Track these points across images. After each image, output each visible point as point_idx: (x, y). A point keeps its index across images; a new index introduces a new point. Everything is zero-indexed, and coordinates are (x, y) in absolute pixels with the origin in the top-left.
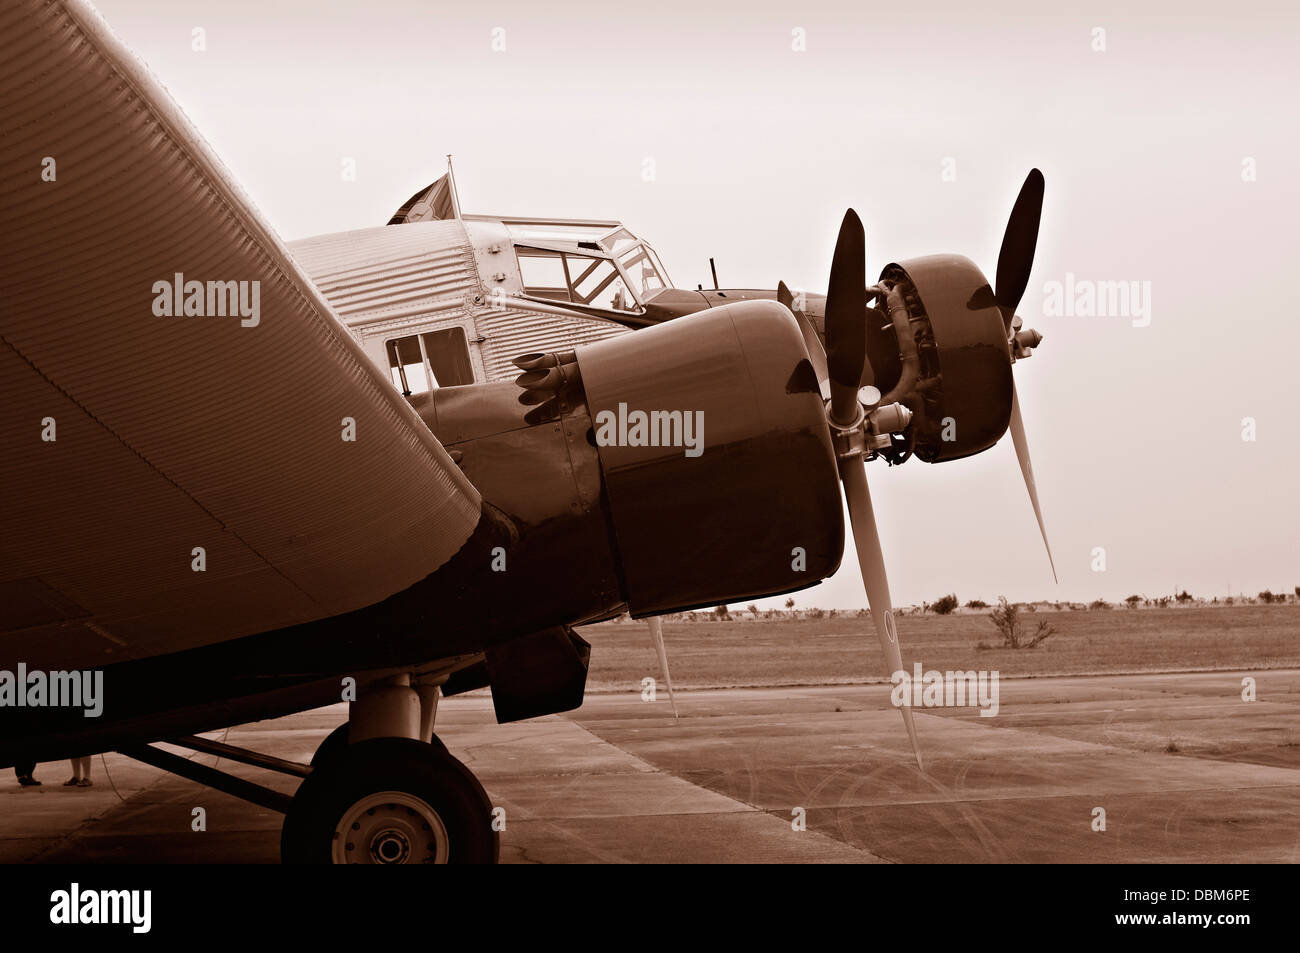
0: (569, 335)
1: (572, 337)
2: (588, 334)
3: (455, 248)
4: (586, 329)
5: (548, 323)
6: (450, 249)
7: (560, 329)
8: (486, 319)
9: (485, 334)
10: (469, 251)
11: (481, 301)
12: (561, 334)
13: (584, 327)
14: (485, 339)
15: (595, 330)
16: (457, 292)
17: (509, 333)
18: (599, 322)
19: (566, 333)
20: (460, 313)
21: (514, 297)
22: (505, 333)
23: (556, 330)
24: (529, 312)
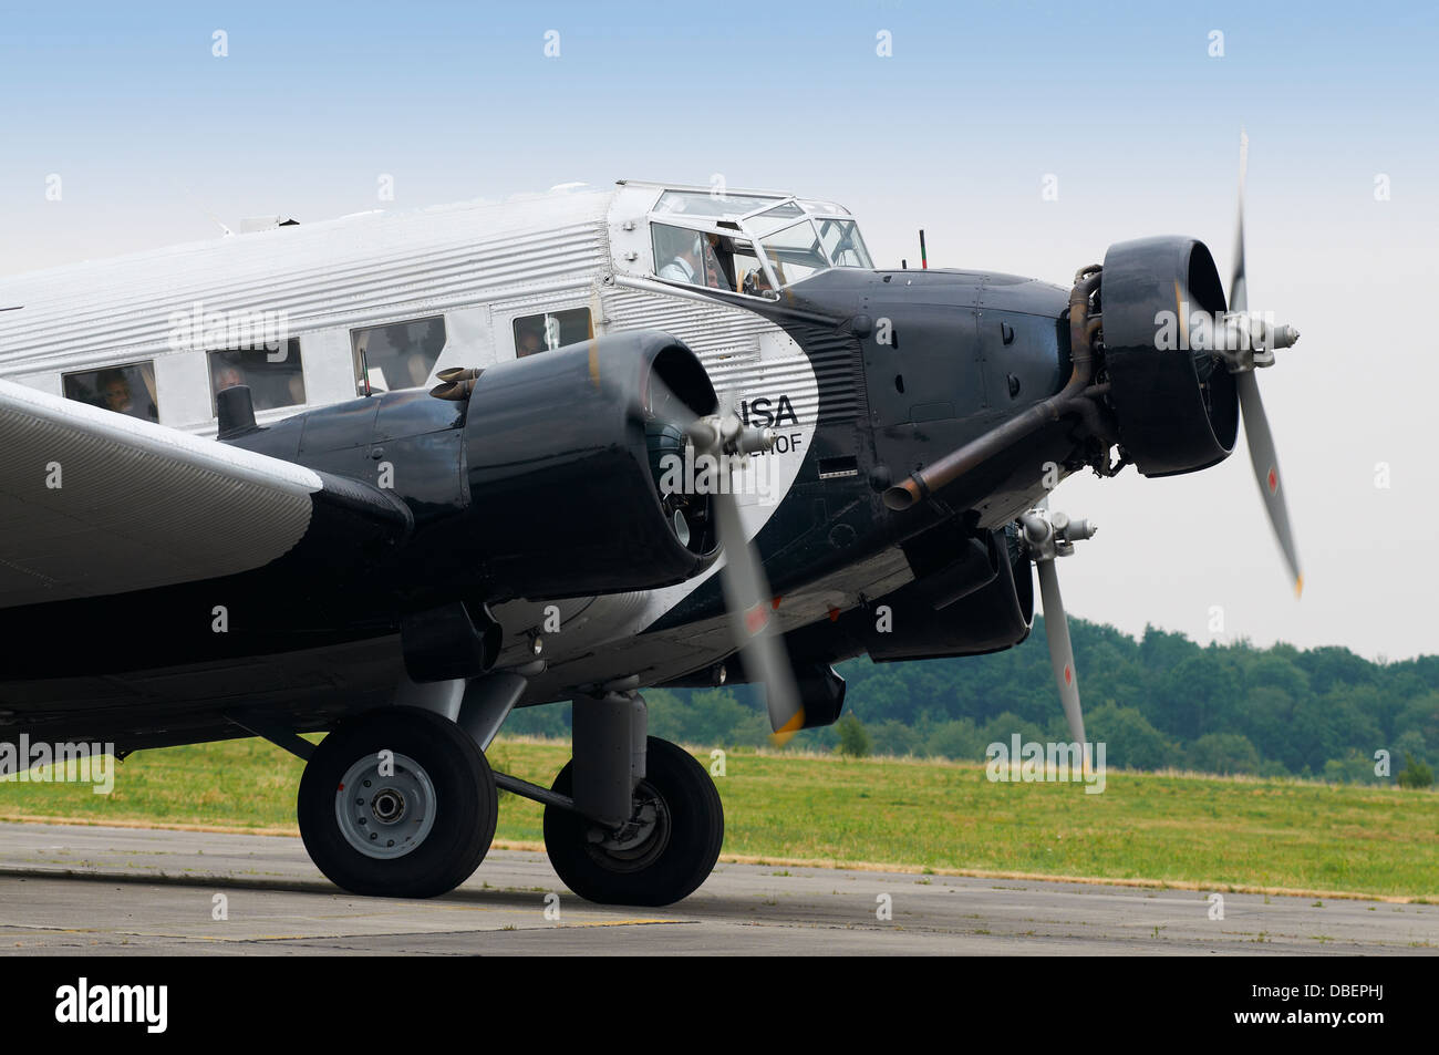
0: (697, 320)
1: (699, 323)
2: (716, 320)
3: (590, 224)
4: (716, 315)
5: (676, 307)
6: (585, 225)
7: (689, 314)
8: (614, 300)
9: (611, 316)
10: (604, 227)
11: (611, 281)
12: (689, 319)
13: (713, 313)
14: (610, 322)
15: (724, 317)
16: (587, 271)
17: (636, 315)
18: (729, 308)
19: (694, 318)
20: (588, 293)
21: (644, 278)
22: (632, 316)
23: (684, 314)
24: (658, 294)
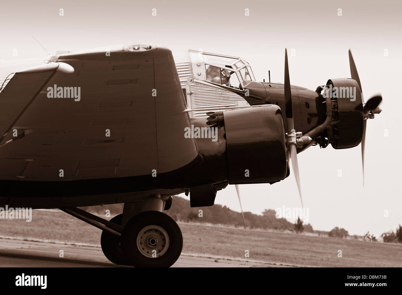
0: (219, 95)
1: (220, 96)
2: (225, 95)
3: (186, 63)
4: (225, 94)
5: (213, 90)
6: (185, 63)
7: (217, 93)
8: (194, 87)
9: (192, 92)
10: (191, 64)
11: (193, 81)
12: (217, 94)
13: (224, 93)
14: (192, 93)
15: (227, 94)
16: (185, 77)
17: (200, 92)
18: (229, 92)
19: (218, 94)
20: (185, 84)
21: (203, 81)
22: (199, 92)
23: (215, 93)
24: (207, 86)
